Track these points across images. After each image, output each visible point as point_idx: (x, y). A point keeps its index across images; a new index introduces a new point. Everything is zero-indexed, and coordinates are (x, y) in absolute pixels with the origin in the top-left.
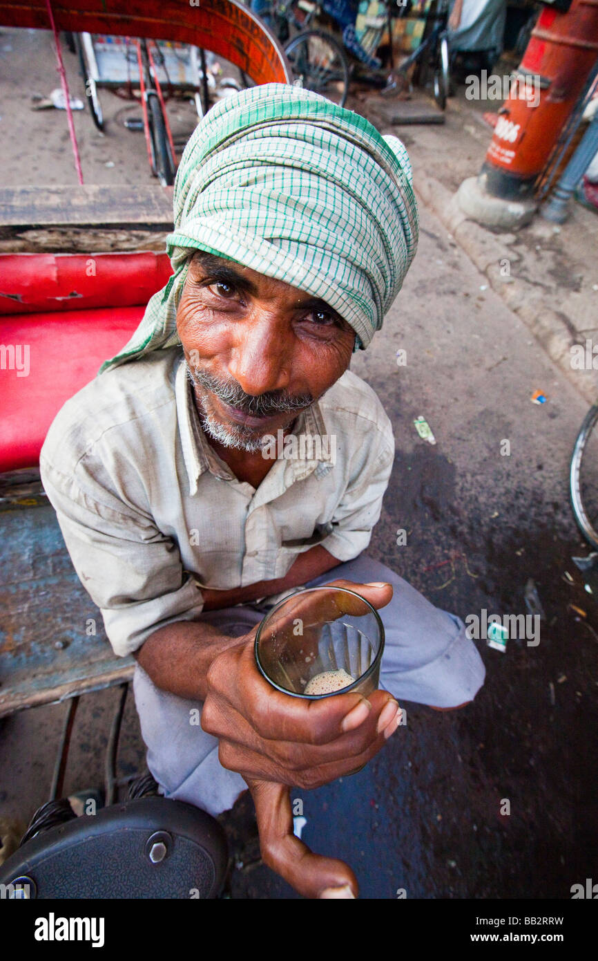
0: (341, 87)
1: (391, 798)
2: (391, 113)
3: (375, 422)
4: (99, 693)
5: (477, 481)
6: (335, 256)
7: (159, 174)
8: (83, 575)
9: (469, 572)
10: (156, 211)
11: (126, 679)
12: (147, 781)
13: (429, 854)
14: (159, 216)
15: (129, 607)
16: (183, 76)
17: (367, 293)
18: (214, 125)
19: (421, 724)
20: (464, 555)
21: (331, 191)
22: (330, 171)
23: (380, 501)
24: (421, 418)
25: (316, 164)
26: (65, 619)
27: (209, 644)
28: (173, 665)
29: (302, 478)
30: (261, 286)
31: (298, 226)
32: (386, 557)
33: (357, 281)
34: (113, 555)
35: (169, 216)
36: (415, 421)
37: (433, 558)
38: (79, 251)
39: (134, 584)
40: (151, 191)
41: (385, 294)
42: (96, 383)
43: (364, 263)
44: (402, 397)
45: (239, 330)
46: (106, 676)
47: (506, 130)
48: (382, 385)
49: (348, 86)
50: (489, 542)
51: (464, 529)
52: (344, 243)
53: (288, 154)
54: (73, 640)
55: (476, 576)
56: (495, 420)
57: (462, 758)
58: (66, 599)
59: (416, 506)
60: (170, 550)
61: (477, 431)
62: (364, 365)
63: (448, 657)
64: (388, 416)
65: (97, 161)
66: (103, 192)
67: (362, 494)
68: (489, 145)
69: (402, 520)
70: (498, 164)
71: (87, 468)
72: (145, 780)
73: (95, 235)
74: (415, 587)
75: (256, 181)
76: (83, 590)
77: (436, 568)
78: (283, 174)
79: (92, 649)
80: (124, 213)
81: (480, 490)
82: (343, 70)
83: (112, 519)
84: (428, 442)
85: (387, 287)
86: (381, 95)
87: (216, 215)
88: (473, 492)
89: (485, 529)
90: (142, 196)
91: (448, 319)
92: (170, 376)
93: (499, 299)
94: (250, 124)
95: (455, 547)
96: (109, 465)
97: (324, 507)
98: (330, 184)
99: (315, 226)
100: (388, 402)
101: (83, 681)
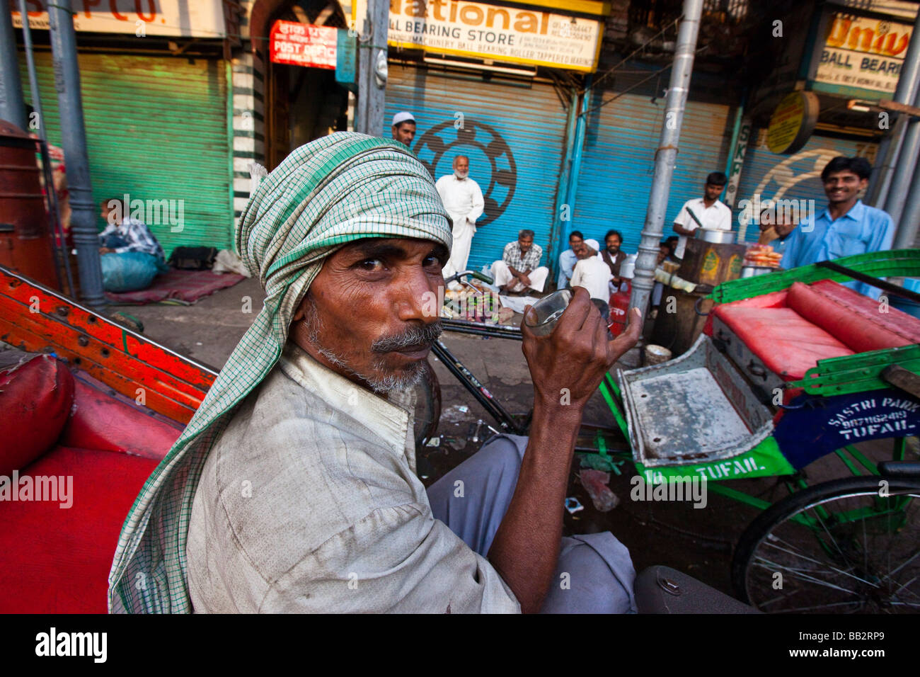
75: (386, 186)
78: (398, 179)
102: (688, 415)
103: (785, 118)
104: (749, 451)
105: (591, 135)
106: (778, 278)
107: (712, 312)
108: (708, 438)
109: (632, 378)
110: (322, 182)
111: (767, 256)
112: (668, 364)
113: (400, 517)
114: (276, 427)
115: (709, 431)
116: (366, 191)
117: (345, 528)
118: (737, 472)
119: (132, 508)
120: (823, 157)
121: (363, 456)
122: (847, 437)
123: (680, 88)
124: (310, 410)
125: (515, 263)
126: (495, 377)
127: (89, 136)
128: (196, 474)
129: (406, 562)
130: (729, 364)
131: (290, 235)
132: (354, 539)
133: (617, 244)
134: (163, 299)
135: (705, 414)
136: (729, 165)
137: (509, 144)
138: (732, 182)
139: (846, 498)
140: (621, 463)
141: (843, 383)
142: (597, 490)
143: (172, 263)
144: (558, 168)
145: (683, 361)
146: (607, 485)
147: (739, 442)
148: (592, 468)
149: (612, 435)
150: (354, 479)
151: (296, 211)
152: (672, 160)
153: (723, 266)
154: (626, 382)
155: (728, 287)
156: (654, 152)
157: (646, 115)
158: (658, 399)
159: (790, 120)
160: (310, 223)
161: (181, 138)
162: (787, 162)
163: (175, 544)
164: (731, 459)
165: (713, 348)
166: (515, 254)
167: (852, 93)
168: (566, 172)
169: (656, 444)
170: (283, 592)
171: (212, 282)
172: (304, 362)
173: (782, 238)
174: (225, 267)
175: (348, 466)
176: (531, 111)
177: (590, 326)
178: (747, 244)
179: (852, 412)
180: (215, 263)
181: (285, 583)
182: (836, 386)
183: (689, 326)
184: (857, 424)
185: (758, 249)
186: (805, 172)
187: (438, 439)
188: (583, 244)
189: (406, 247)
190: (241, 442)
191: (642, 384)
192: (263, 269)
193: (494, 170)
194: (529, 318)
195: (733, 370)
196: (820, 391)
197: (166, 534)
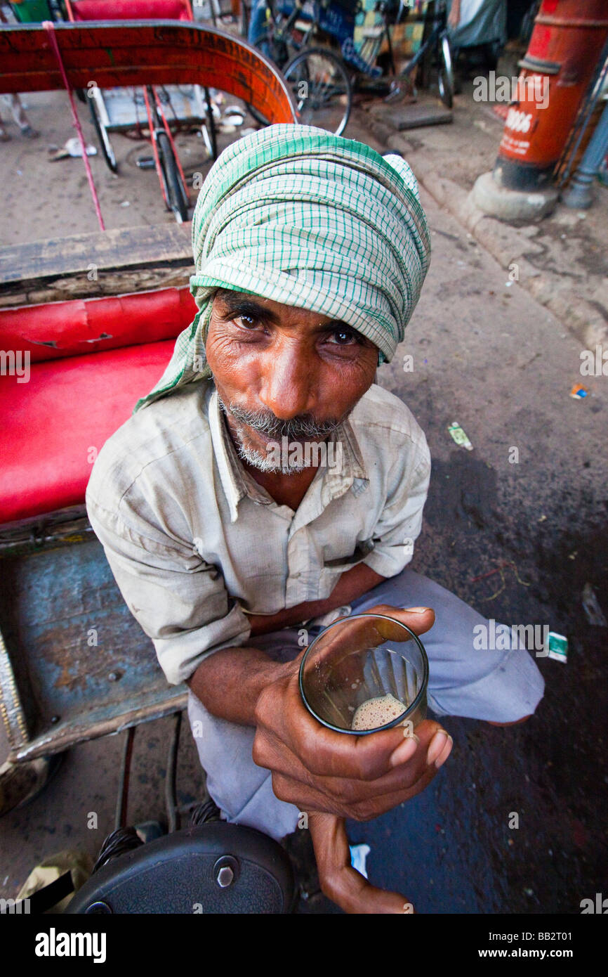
0: (344, 100)
1: (457, 822)
2: (397, 119)
3: (409, 434)
4: (153, 723)
5: (520, 484)
6: (350, 279)
7: (173, 208)
8: (133, 607)
9: (520, 581)
10: (174, 248)
11: (179, 708)
12: (209, 807)
13: (503, 881)
14: (178, 252)
15: (179, 636)
16: (189, 110)
17: (385, 309)
18: (224, 170)
19: (482, 743)
20: (513, 562)
21: (340, 219)
22: (338, 199)
23: (420, 514)
24: (455, 424)
25: (324, 195)
26: (116, 651)
27: (258, 671)
28: (224, 693)
29: (338, 496)
30: (282, 315)
31: (312, 254)
32: (431, 570)
33: (374, 299)
34: (160, 586)
35: (188, 251)
36: (449, 428)
37: (480, 568)
38: (105, 294)
39: (182, 613)
40: (169, 229)
41: (404, 307)
42: (133, 421)
43: (379, 282)
44: (434, 405)
45: (266, 358)
46: (160, 706)
47: (518, 121)
48: (411, 394)
49: (351, 99)
50: (539, 548)
51: (510, 535)
52: (358, 264)
53: (297, 189)
54: (125, 671)
55: (528, 584)
56: (533, 419)
57: (530, 778)
58: (116, 631)
59: (457, 515)
60: (214, 579)
61: (516, 432)
62: (391, 375)
63: (503, 670)
64: (421, 426)
65: (113, 202)
66: (124, 235)
67: (402, 508)
68: (501, 138)
69: (445, 530)
70: (512, 157)
71: (130, 504)
72: (207, 806)
73: (120, 277)
74: (463, 599)
75: (269, 218)
76: (133, 620)
77: (485, 578)
78: (293, 209)
79: (145, 680)
80: (145, 253)
81: (523, 493)
82: (346, 84)
83: (156, 551)
84: (464, 448)
85: (404, 301)
86: (385, 103)
87: (235, 254)
88: (517, 496)
89: (533, 534)
90: (161, 234)
91: (474, 321)
92: (203, 407)
93: (527, 294)
94: (259, 165)
95: (503, 555)
96: (151, 499)
97: (364, 523)
98: (339, 212)
99: (329, 253)
100: (419, 411)
101: (138, 711)
110: (219, 201)
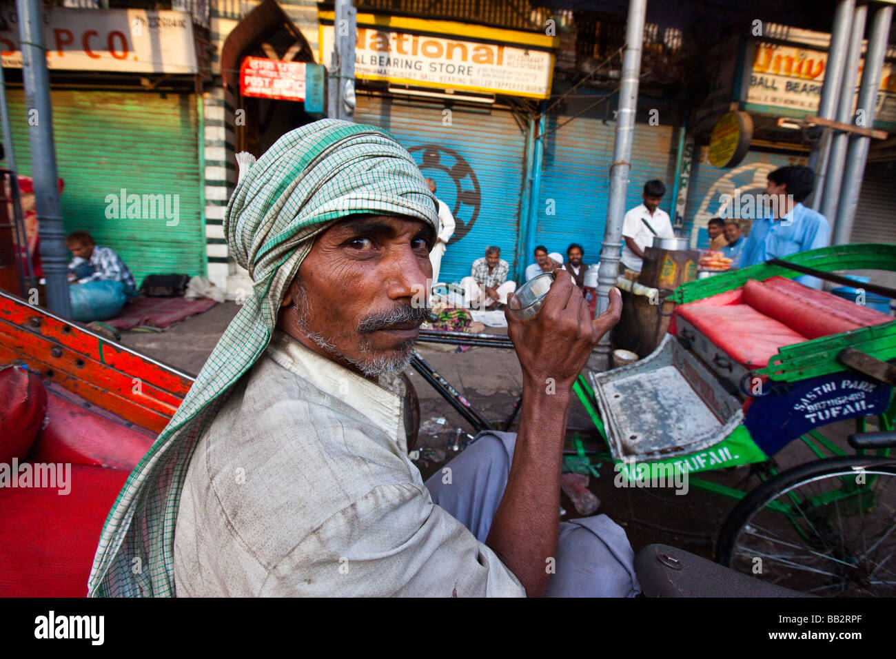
30: (398, 228)
75: (374, 166)
78: (386, 160)
102: (661, 411)
103: (723, 136)
104: (723, 441)
105: (548, 156)
106: (733, 277)
107: (674, 312)
108: (682, 432)
109: (604, 380)
110: (311, 163)
111: (719, 261)
112: (637, 364)
113: (402, 494)
114: (269, 410)
115: (682, 425)
116: (355, 170)
117: (347, 506)
118: (712, 462)
119: (115, 505)
120: (761, 170)
121: (360, 435)
122: (813, 421)
123: (628, 109)
124: (302, 393)
125: (483, 279)
126: (470, 389)
127: (60, 169)
128: (182, 471)
129: (410, 542)
130: (695, 360)
131: (279, 217)
132: (356, 517)
133: (579, 256)
134: (134, 327)
135: (677, 410)
136: (677, 179)
137: (472, 166)
138: (681, 195)
139: (818, 481)
140: (599, 466)
141: (804, 368)
142: (578, 493)
143: (143, 291)
144: (519, 187)
145: (651, 360)
146: (587, 488)
147: (711, 434)
148: (571, 472)
149: (589, 436)
150: (354, 457)
151: (286, 192)
152: (626, 174)
153: (680, 272)
154: (598, 384)
155: (687, 287)
156: (608, 169)
157: (598, 137)
158: (631, 398)
159: (728, 138)
160: (300, 204)
161: (152, 169)
162: (728, 175)
163: (160, 544)
164: (706, 450)
165: (678, 346)
166: (483, 270)
167: (781, 112)
168: (528, 191)
169: (633, 441)
170: (283, 578)
171: (183, 308)
172: (294, 349)
173: (732, 245)
174: (197, 293)
175: (346, 444)
176: (491, 135)
177: (574, 305)
178: (700, 250)
179: (815, 396)
180: (187, 290)
181: (284, 568)
182: (797, 372)
183: (652, 330)
184: (820, 407)
185: (709, 255)
186: (746, 184)
187: (418, 452)
188: (547, 258)
189: (396, 224)
190: (231, 429)
191: (614, 385)
192: (251, 254)
193: (459, 191)
194: (513, 304)
195: (699, 365)
196: (784, 377)
197: (151, 535)
